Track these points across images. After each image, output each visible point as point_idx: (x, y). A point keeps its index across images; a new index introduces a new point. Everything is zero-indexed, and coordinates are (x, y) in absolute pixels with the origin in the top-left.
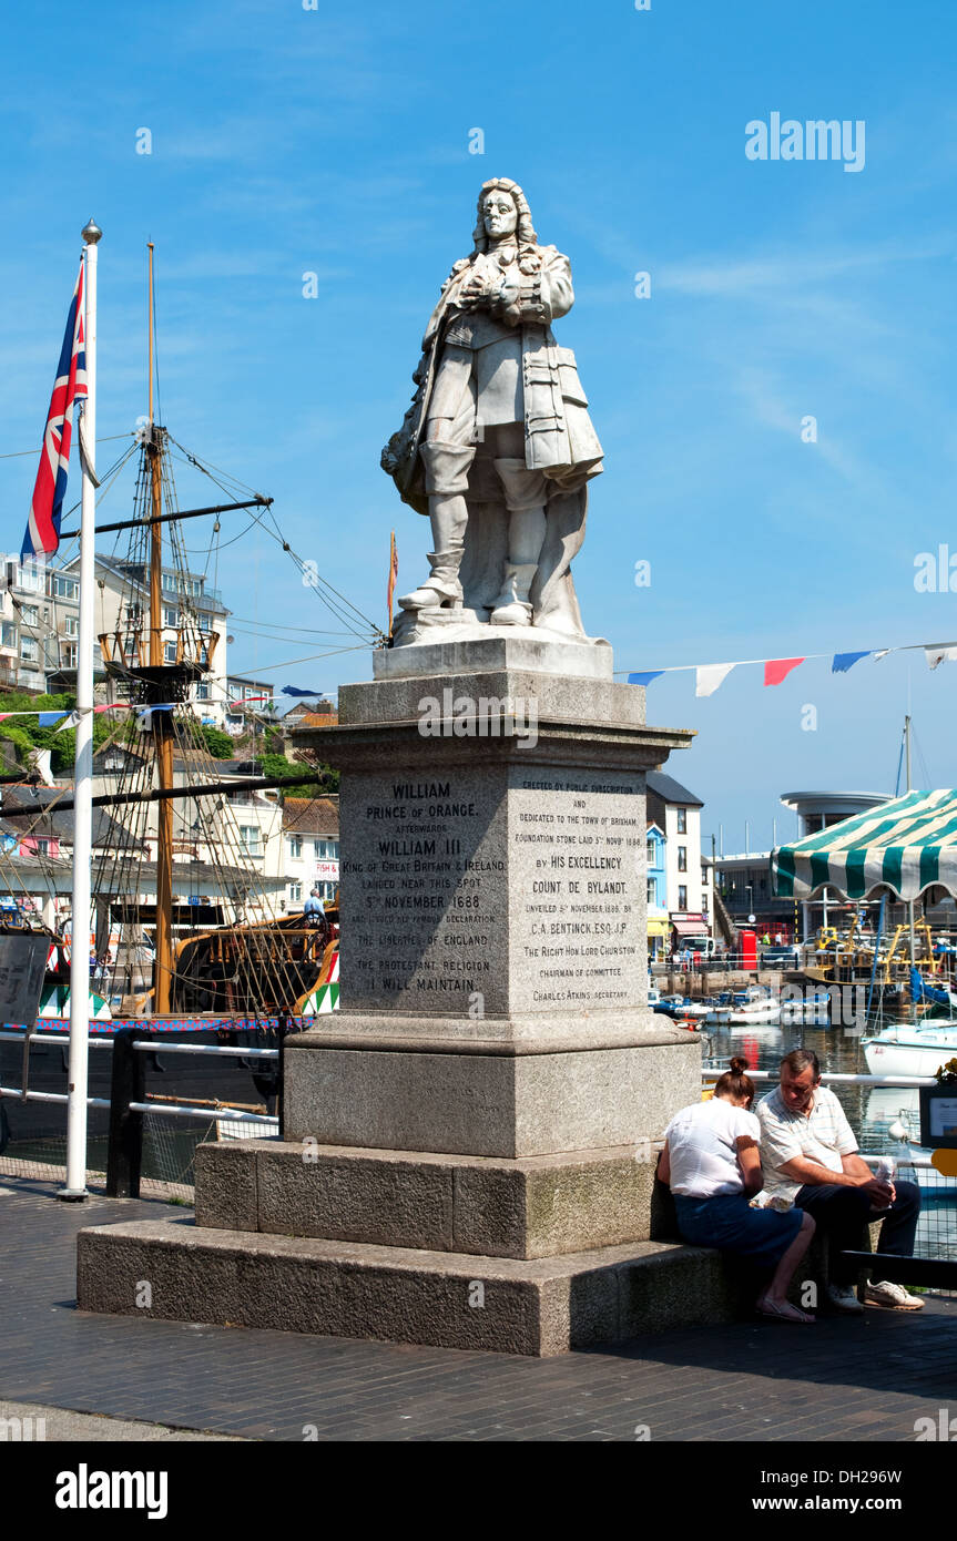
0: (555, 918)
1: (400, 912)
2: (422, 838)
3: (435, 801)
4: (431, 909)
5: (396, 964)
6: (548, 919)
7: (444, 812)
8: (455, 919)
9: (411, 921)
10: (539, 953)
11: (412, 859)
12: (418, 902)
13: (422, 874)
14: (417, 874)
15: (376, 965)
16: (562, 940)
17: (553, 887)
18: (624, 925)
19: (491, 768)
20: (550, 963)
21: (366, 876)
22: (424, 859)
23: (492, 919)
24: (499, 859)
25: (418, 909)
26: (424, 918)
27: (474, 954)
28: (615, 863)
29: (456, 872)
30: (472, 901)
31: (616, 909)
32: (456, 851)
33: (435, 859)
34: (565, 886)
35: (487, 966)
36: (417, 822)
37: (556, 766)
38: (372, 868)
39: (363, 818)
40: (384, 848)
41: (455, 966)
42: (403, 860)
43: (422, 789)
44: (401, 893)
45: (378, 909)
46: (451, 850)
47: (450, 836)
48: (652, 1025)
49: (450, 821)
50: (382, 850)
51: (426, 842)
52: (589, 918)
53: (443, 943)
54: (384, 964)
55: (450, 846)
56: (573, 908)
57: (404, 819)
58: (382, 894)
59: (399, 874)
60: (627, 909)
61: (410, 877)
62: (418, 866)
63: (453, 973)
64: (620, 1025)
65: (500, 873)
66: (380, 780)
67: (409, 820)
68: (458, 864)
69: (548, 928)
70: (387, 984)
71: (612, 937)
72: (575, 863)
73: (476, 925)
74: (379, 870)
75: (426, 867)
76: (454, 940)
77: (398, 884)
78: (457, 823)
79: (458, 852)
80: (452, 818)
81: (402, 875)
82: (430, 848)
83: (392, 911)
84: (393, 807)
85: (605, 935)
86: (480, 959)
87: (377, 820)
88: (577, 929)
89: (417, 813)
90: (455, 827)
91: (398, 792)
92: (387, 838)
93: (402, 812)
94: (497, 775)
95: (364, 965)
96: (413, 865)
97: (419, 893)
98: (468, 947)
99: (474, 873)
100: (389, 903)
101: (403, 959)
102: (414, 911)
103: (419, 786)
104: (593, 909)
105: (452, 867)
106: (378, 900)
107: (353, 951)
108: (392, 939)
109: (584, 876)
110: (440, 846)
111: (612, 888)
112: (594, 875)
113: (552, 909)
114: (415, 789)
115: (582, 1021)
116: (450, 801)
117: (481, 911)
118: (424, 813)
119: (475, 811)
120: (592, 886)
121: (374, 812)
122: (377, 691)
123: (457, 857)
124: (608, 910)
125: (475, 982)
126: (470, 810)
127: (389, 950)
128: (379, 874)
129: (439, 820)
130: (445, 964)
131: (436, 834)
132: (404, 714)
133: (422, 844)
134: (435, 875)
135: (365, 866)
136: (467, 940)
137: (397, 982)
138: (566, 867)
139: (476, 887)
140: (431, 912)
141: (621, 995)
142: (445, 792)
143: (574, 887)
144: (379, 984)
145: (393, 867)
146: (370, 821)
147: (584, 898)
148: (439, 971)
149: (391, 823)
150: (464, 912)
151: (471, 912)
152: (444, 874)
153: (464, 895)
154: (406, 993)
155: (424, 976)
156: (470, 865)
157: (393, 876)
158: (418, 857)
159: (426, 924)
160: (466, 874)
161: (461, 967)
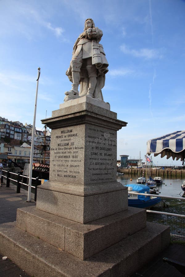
0: (96, 161)
1: (61, 159)
2: (66, 142)
3: (69, 134)
4: (67, 158)
5: (60, 171)
6: (94, 161)
7: (71, 136)
8: (72, 161)
9: (63, 161)
10: (92, 169)
12: (65, 157)
13: (66, 150)
15: (56, 171)
16: (98, 167)
17: (96, 154)
18: (112, 163)
20: (95, 172)
21: (55, 151)
22: (66, 147)
23: (80, 161)
24: (82, 147)
26: (66, 161)
27: (76, 169)
28: (110, 150)
29: (73, 150)
30: (76, 157)
31: (110, 160)
32: (73, 145)
33: (68, 147)
34: (99, 154)
37: (97, 126)
38: (56, 149)
40: (59, 145)
42: (62, 147)
43: (67, 131)
44: (61, 155)
45: (57, 158)
47: (72, 141)
48: (118, 186)
49: (72, 138)
52: (104, 161)
53: (70, 167)
54: (58, 171)
56: (101, 159)
58: (58, 155)
59: (61, 151)
60: (113, 160)
61: (64, 151)
63: (71, 174)
64: (111, 186)
65: (82, 150)
66: (59, 130)
67: (64, 138)
68: (73, 148)
69: (94, 163)
70: (58, 175)
71: (109, 166)
72: (101, 149)
73: (77, 162)
74: (58, 150)
75: (67, 149)
76: (72, 166)
77: (61, 153)
82: (68, 144)
84: (61, 135)
85: (108, 166)
86: (78, 171)
87: (58, 139)
88: (101, 164)
89: (65, 137)
90: (73, 139)
91: (62, 132)
92: (59, 143)
93: (62, 137)
95: (54, 171)
96: (64, 148)
97: (65, 155)
99: (77, 150)
100: (59, 157)
102: (64, 159)
104: (105, 159)
106: (57, 156)
107: (52, 168)
108: (59, 165)
109: (103, 152)
110: (70, 144)
111: (109, 155)
112: (106, 152)
113: (96, 159)
114: (65, 131)
115: (102, 186)
116: (72, 133)
117: (78, 159)
118: (67, 137)
119: (77, 135)
120: (105, 154)
121: (57, 137)
124: (109, 160)
125: (76, 176)
127: (59, 168)
129: (70, 138)
130: (70, 171)
131: (69, 141)
133: (66, 144)
134: (68, 150)
135: (55, 149)
136: (75, 166)
137: (60, 175)
138: (99, 149)
139: (77, 153)
140: (67, 159)
141: (111, 179)
142: (71, 131)
143: (101, 154)
144: (57, 175)
145: (60, 149)
146: (56, 139)
147: (103, 157)
148: (68, 173)
149: (60, 139)
150: (74, 159)
151: (76, 159)
152: (71, 150)
153: (74, 155)
154: (62, 177)
155: (65, 174)
156: (76, 148)
157: (60, 151)
158: (65, 146)
159: (66, 162)
160: (75, 150)
161: (73, 172)
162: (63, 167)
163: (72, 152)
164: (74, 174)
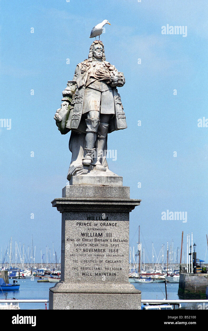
1: (89, 253)
2: (97, 232)
3: (102, 222)
4: (100, 252)
5: (87, 269)
7: (106, 225)
8: (109, 256)
9: (93, 256)
11: (94, 238)
12: (96, 250)
13: (98, 242)
14: (95, 242)
15: (79, 269)
19: (123, 214)
21: (76, 243)
22: (98, 238)
23: (123, 256)
24: (126, 239)
25: (96, 252)
26: (98, 255)
27: (116, 266)
29: (110, 242)
30: (116, 251)
32: (110, 236)
33: (103, 238)
35: (121, 269)
36: (96, 227)
38: (78, 240)
39: (75, 226)
40: (83, 235)
41: (109, 269)
42: (90, 238)
44: (89, 248)
45: (80, 252)
46: (108, 236)
47: (108, 232)
50: (82, 235)
51: (99, 233)
53: (105, 262)
54: (83, 268)
55: (108, 235)
57: (91, 226)
58: (82, 248)
61: (93, 242)
62: (96, 240)
63: (109, 271)
65: (126, 243)
66: (82, 215)
67: (93, 227)
68: (111, 240)
70: (83, 274)
73: (117, 257)
74: (81, 241)
75: (99, 240)
76: (109, 262)
77: (88, 245)
78: (111, 228)
79: (111, 236)
80: (109, 227)
81: (90, 243)
82: (101, 235)
83: (86, 253)
84: (86, 223)
86: (119, 267)
87: (81, 226)
89: (96, 225)
91: (89, 218)
92: (83, 232)
93: (90, 224)
94: (125, 215)
95: (75, 269)
96: (94, 240)
97: (96, 248)
98: (114, 264)
99: (117, 242)
100: (84, 250)
101: (90, 267)
102: (94, 253)
103: (97, 217)
105: (108, 241)
106: (81, 250)
107: (70, 265)
108: (86, 261)
110: (104, 235)
114: (95, 218)
116: (108, 222)
117: (119, 253)
118: (98, 225)
119: (117, 225)
121: (79, 224)
122: (81, 188)
123: (110, 238)
125: (116, 274)
126: (115, 225)
127: (84, 265)
128: (81, 242)
129: (104, 227)
130: (106, 268)
131: (103, 231)
132: (92, 196)
133: (98, 234)
134: (102, 243)
135: (75, 240)
136: (114, 261)
137: (87, 274)
139: (117, 247)
140: (100, 253)
142: (107, 219)
144: (81, 274)
145: (86, 240)
146: (78, 226)
148: (103, 270)
149: (86, 227)
150: (113, 253)
151: (116, 253)
152: (106, 243)
153: (113, 249)
154: (91, 277)
155: (97, 272)
156: (115, 240)
157: (86, 243)
158: (96, 237)
159: (99, 257)
160: (113, 243)
161: (111, 269)
162: (92, 264)
163: (109, 245)
164: (114, 272)
